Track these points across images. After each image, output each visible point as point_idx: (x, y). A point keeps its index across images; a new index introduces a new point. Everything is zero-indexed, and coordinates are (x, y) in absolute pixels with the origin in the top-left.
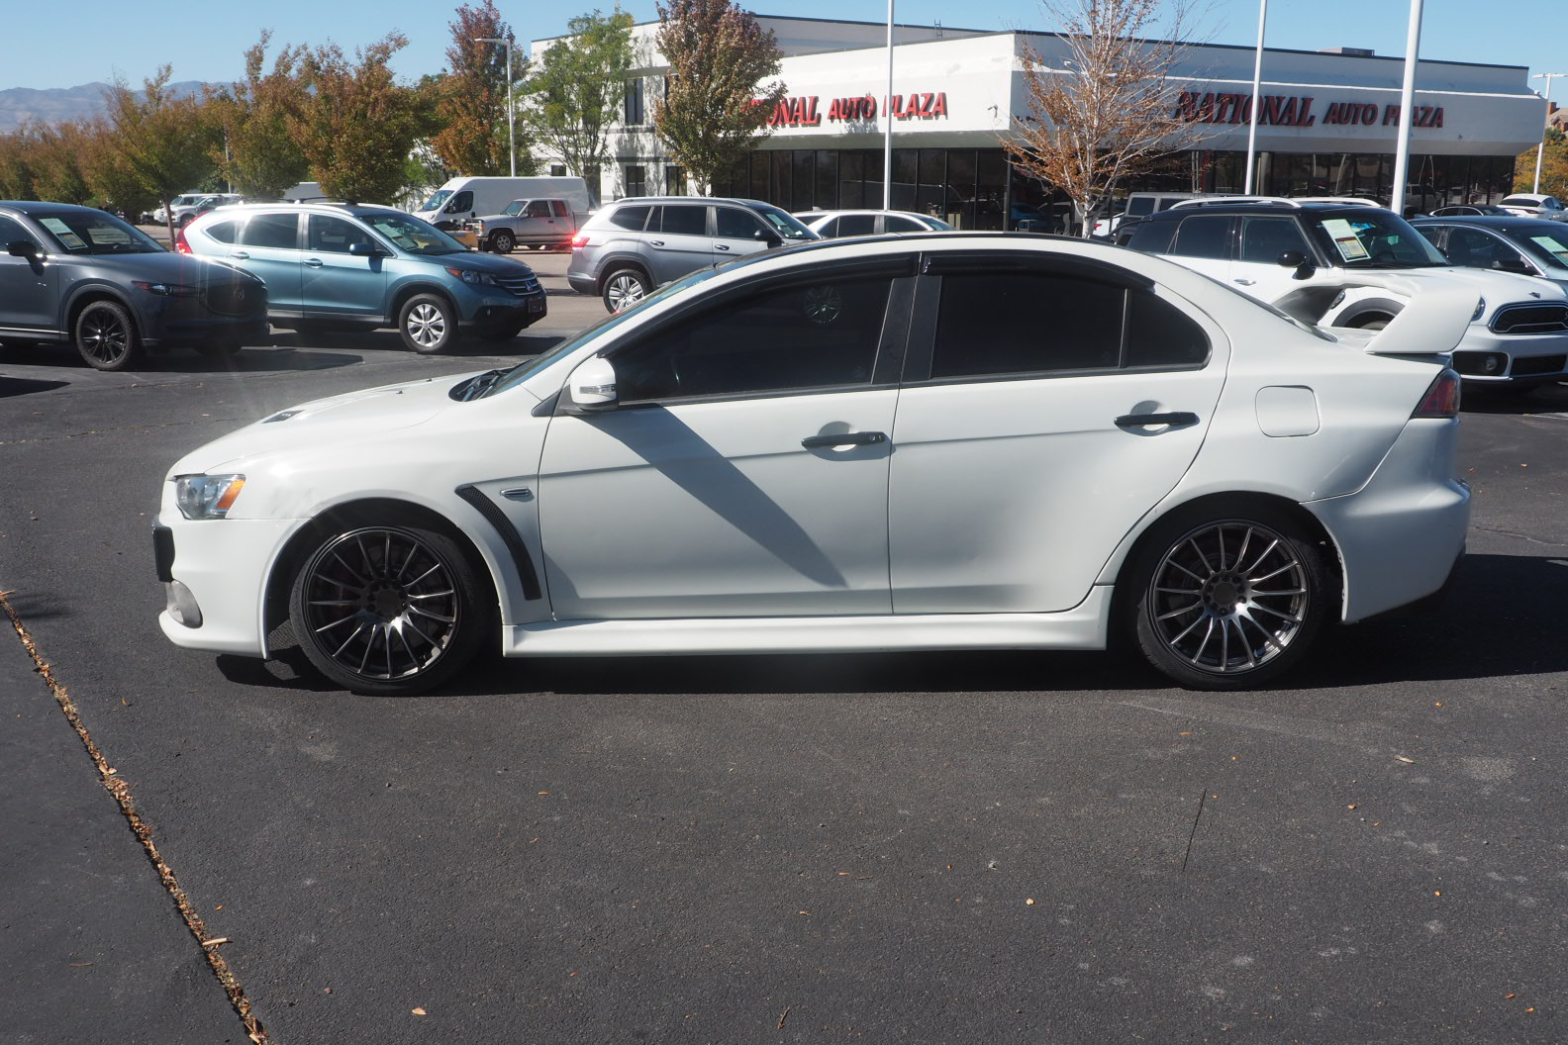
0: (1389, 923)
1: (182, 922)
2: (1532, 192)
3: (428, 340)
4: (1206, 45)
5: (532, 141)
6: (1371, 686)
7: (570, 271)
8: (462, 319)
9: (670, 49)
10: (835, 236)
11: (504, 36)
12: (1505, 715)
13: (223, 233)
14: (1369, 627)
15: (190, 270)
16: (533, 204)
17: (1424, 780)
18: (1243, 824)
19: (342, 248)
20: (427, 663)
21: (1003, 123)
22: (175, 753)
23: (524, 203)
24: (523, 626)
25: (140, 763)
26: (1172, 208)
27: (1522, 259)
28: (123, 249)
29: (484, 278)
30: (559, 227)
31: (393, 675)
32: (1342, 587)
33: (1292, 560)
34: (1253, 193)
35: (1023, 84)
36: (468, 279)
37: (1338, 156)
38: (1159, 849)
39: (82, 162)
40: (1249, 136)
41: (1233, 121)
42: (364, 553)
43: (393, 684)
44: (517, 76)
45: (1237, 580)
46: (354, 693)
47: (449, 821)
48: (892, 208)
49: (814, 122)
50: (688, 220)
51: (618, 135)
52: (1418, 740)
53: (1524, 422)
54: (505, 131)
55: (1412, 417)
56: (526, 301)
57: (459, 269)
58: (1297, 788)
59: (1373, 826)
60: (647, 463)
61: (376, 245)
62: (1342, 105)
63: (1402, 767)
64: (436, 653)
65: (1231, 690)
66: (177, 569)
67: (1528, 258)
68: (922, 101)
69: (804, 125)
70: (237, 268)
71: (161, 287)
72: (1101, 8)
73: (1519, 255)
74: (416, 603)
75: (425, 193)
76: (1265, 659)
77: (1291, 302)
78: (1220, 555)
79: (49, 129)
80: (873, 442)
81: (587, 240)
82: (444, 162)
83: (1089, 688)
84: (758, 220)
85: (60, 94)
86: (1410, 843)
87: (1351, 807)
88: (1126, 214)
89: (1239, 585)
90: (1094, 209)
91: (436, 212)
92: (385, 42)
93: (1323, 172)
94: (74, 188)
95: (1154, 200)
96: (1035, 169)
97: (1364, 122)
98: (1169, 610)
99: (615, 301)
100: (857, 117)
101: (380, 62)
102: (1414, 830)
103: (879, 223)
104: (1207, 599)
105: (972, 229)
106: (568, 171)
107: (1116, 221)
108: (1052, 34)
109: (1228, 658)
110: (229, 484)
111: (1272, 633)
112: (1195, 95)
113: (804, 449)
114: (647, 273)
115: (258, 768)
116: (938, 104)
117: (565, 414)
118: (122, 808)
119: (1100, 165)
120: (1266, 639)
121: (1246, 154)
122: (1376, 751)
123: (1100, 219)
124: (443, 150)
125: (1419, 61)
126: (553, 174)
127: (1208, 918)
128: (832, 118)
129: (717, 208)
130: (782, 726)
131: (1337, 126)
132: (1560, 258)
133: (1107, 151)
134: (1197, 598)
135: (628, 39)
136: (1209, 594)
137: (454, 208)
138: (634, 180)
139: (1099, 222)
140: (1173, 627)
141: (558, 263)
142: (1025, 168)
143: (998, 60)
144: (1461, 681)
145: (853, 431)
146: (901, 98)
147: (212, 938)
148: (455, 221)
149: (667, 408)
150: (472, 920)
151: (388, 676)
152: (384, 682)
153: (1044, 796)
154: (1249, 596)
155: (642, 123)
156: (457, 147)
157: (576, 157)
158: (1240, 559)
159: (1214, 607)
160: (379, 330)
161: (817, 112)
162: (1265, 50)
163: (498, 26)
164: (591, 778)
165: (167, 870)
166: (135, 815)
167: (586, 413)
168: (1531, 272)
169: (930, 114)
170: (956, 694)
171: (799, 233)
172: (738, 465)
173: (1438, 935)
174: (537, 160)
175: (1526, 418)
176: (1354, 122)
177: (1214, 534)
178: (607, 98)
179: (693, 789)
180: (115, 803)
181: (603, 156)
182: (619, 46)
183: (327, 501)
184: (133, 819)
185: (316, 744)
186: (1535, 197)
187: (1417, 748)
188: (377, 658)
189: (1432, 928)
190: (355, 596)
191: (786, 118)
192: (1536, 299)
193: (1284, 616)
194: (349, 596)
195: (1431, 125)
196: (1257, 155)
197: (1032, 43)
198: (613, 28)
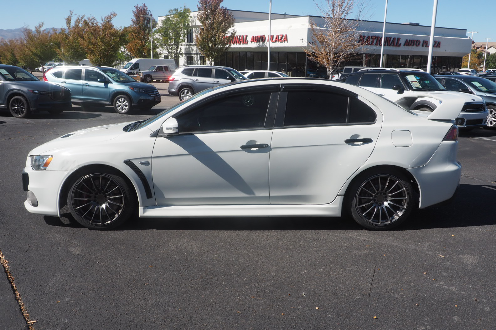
0: (441, 317)
1: (21, 314)
2: (467, 68)
3: (123, 109)
4: (368, 21)
5: (158, 48)
6: (428, 229)
7: (169, 88)
8: (134, 103)
9: (202, 20)
10: (252, 78)
11: (149, 15)
12: (474, 240)
13: (58, 75)
14: (428, 210)
15: (47, 86)
16: (158, 67)
17: (449, 264)
18: (389, 279)
19: (95, 80)
20: (114, 219)
21: (305, 44)
22: (26, 250)
23: (155, 67)
24: (146, 207)
25: (13, 254)
26: (359, 71)
27: (468, 89)
28: (25, 79)
29: (141, 90)
30: (166, 74)
31: (102, 223)
32: (419, 197)
33: (403, 188)
34: (382, 67)
35: (311, 32)
36: (136, 90)
37: (408, 56)
38: (361, 288)
39: (15, 52)
40: (381, 50)
41: (376, 45)
42: (93, 182)
43: (102, 226)
44: (153, 27)
45: (385, 194)
46: (89, 229)
47: (117, 276)
48: (270, 70)
49: (246, 43)
50: (206, 73)
51: (185, 46)
52: (445, 249)
53: (471, 140)
54: (149, 44)
55: (443, 141)
56: (154, 98)
57: (133, 87)
58: (406, 266)
59: (433, 280)
60: (188, 153)
61: (107, 79)
62: (410, 40)
63: (441, 259)
64: (117, 216)
65: (382, 231)
66: (30, 187)
67: (470, 88)
68: (280, 37)
69: (243, 44)
70: (62, 86)
71: (37, 92)
72: (335, 9)
73: (468, 87)
74: (110, 199)
75: (124, 63)
76: (394, 220)
77: (400, 102)
78: (379, 186)
79: (5, 41)
80: (264, 147)
81: (174, 79)
82: (130, 54)
83: (335, 229)
84: (228, 73)
85: (11, 31)
86: (446, 287)
87: (425, 273)
88: (343, 73)
89: (385, 196)
90: (333, 71)
91: (127, 69)
92: (110, 15)
93: (403, 61)
94: (13, 60)
95: (352, 68)
96: (315, 59)
97: (416, 46)
98: (362, 204)
99: (183, 98)
100: (260, 42)
101: (108, 22)
102: (447, 282)
103: (266, 75)
104: (375, 200)
105: (295, 77)
106: (169, 57)
107: (340, 75)
108: (320, 17)
109: (381, 220)
110: (47, 159)
111: (396, 212)
112: (364, 36)
113: (241, 149)
114: (193, 89)
115: (54, 256)
116: (285, 38)
117: (161, 136)
118: (5, 271)
119: (335, 58)
120: (394, 214)
121: (380, 55)
122: (432, 253)
123: (335, 74)
124: (130, 50)
125: (436, 27)
126: (164, 58)
127: (379, 315)
128: (252, 42)
129: (215, 69)
130: (233, 242)
131: (408, 47)
132: (480, 88)
133: (337, 53)
134: (371, 200)
135: (189, 17)
136: (375, 199)
137: (133, 68)
138: (190, 60)
139: (334, 75)
140: (363, 210)
141: (165, 86)
142: (311, 58)
143: (303, 25)
144: (458, 228)
145: (258, 143)
146: (273, 36)
147: (32, 320)
148: (133, 72)
149: (195, 135)
150: (123, 314)
151: (100, 224)
152: (99, 225)
153: (321, 268)
154: (388, 200)
155: (192, 43)
156: (134, 49)
157: (171, 53)
158: (386, 187)
159: (377, 203)
160: (107, 106)
161: (247, 40)
162: (386, 23)
163: (147, 12)
164: (167, 261)
165: (18, 294)
166: (9, 273)
167: (168, 136)
168: (471, 93)
169: (282, 41)
170: (291, 231)
171: (241, 77)
172: (219, 154)
173: (458, 321)
174: (159, 53)
175: (471, 139)
176: (413, 46)
177: (377, 179)
178: (182, 35)
179: (202, 265)
180: (3, 268)
181: (180, 53)
182: (186, 19)
183: (80, 165)
184: (9, 274)
185: (75, 247)
186: (468, 69)
187: (445, 252)
188: (97, 218)
189: (456, 319)
190: (89, 197)
191: (237, 42)
192: (474, 101)
193: (400, 206)
194: (88, 196)
195: (437, 47)
196: (383, 55)
197: (314, 19)
198: (184, 13)
